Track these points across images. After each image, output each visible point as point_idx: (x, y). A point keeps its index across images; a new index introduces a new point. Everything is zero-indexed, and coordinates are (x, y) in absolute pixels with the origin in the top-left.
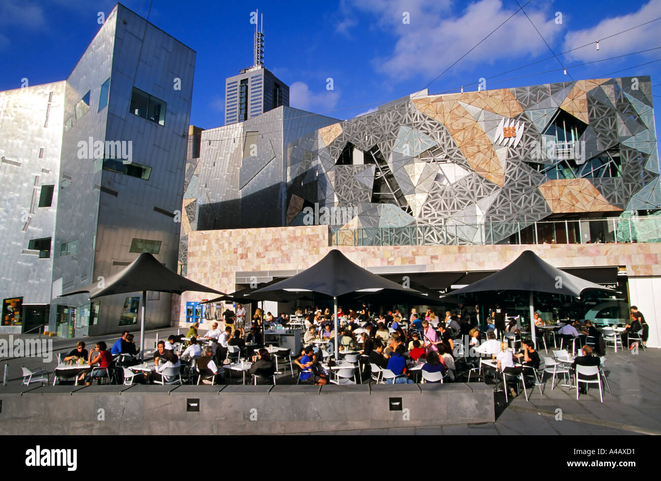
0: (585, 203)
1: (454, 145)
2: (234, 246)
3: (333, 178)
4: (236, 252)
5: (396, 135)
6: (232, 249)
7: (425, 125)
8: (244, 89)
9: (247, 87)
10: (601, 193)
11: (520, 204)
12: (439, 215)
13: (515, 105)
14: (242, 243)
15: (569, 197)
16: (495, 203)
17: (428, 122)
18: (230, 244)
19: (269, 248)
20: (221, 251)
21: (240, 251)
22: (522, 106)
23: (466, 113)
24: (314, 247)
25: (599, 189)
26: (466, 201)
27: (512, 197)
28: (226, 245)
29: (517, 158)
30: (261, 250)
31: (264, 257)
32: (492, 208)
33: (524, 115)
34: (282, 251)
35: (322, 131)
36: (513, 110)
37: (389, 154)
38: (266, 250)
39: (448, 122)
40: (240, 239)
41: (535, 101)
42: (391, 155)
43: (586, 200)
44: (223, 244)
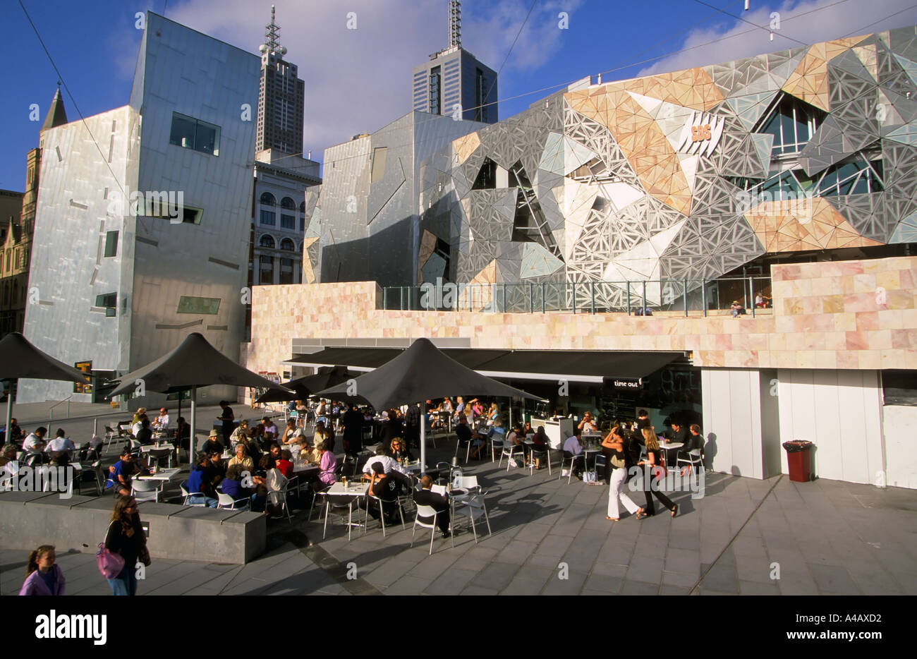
0: (819, 236)
1: (621, 156)
2: (291, 306)
3: (468, 209)
4: (292, 314)
5: (544, 145)
6: (289, 310)
7: (580, 129)
8: (436, 79)
9: (439, 77)
10: (847, 219)
11: (715, 240)
12: (596, 259)
13: (712, 91)
14: (298, 303)
15: (794, 227)
16: (676, 240)
17: (584, 125)
18: (288, 303)
19: (322, 310)
20: (280, 311)
21: (296, 313)
22: (722, 92)
23: (639, 108)
24: (363, 310)
25: (844, 214)
26: (634, 238)
27: (703, 230)
28: (285, 306)
29: (712, 172)
30: (315, 312)
31: (317, 321)
32: (673, 246)
33: (725, 106)
34: (334, 314)
35: (457, 143)
36: (709, 99)
37: (535, 173)
38: (320, 312)
39: (613, 123)
40: (297, 297)
41: (744, 83)
42: (537, 174)
43: (821, 231)
44: (282, 303)
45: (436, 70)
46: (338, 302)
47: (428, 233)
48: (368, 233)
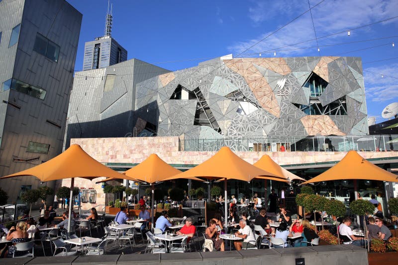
0: (327, 130)
1: (250, 90)
2: (106, 149)
3: (168, 108)
4: (107, 154)
5: (212, 81)
6: (105, 152)
7: (231, 76)
8: (97, 50)
9: (99, 49)
10: (336, 124)
11: (289, 129)
12: (239, 135)
13: (286, 68)
14: (113, 147)
15: (318, 126)
16: (274, 128)
17: (232, 75)
18: (103, 148)
19: (134, 152)
20: (96, 153)
21: (111, 153)
22: (291, 68)
23: (257, 70)
24: (168, 151)
25: (335, 122)
26: (256, 127)
27: (285, 125)
28: (100, 149)
29: (288, 100)
30: (127, 153)
31: (129, 158)
32: (272, 131)
33: (292, 74)
34: (143, 154)
35: (161, 77)
36: (286, 71)
37: (207, 93)
38: (131, 153)
39: (246, 75)
40: (111, 145)
41: (299, 66)
42: (208, 94)
43: (328, 128)
44: (98, 148)
45: (97, 45)
46: (147, 147)
47: (141, 119)
48: (100, 117)
